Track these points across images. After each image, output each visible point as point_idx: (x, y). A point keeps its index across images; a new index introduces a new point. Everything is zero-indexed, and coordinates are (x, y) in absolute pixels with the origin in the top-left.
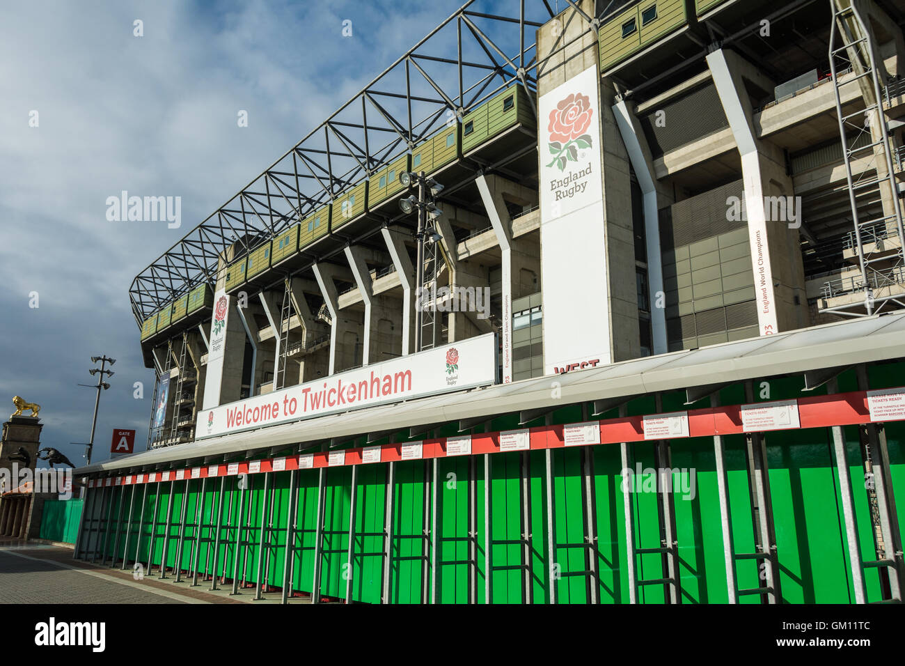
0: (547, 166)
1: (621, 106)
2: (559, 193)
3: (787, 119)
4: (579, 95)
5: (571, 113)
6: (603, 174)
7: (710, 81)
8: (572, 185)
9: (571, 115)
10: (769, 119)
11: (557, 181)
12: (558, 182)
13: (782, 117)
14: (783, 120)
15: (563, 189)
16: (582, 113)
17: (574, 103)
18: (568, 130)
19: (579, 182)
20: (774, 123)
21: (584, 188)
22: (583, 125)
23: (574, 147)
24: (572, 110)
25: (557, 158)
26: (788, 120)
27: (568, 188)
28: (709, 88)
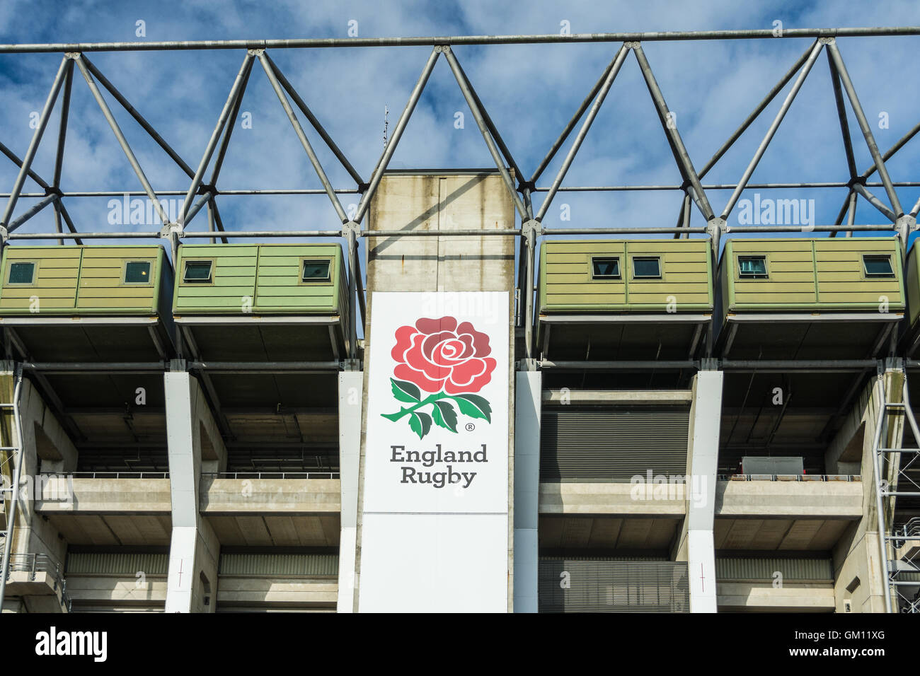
0: (382, 415)
1: (534, 379)
2: (409, 472)
3: (759, 505)
4: (467, 327)
5: (450, 347)
6: (512, 472)
7: (685, 407)
8: (441, 467)
9: (448, 352)
10: (736, 496)
11: (407, 449)
12: (409, 453)
13: (754, 500)
14: (754, 505)
15: (419, 467)
16: (472, 357)
17: (455, 333)
18: (440, 373)
19: (458, 467)
20: (741, 503)
21: (469, 482)
22: (473, 377)
23: (450, 407)
24: (449, 344)
25: (411, 410)
26: (761, 507)
27: (432, 470)
28: (678, 416)
